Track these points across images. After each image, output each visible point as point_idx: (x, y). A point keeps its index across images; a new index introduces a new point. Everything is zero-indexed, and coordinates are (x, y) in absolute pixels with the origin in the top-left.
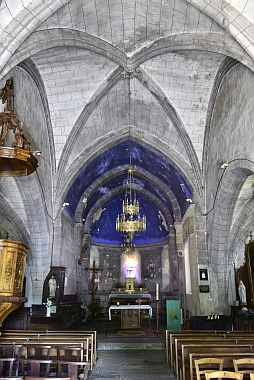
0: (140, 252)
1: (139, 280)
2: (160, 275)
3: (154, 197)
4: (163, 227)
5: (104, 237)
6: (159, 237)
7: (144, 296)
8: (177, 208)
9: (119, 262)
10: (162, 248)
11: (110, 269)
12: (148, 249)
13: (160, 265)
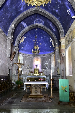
0: (41, 58)
1: (40, 70)
2: (50, 68)
3: (49, 30)
4: (52, 46)
5: (26, 51)
6: (50, 51)
7: (43, 77)
8: (62, 30)
9: (32, 62)
10: (51, 56)
11: (28, 65)
12: (45, 56)
13: (50, 63)
